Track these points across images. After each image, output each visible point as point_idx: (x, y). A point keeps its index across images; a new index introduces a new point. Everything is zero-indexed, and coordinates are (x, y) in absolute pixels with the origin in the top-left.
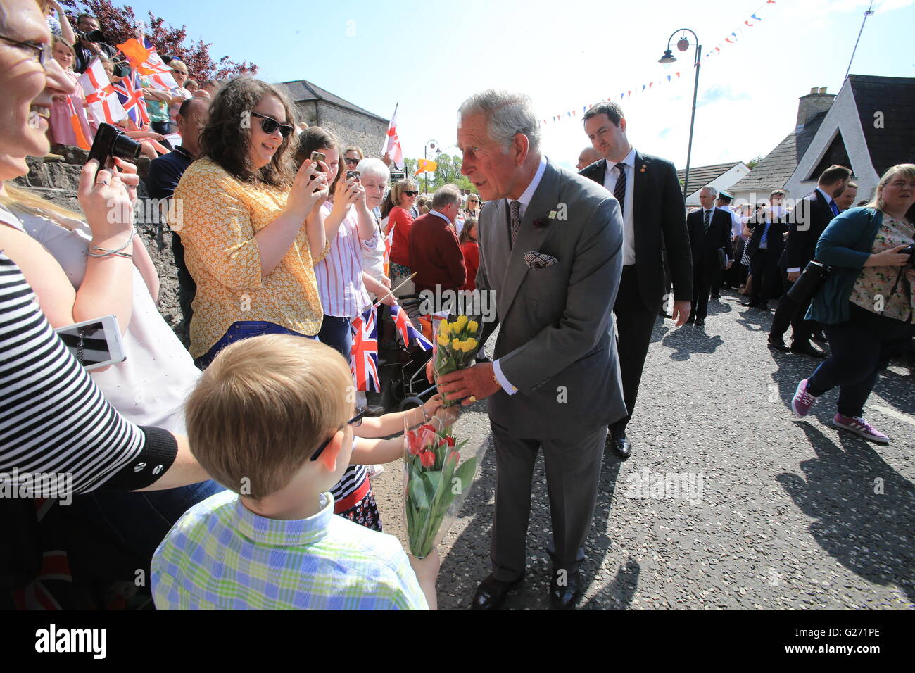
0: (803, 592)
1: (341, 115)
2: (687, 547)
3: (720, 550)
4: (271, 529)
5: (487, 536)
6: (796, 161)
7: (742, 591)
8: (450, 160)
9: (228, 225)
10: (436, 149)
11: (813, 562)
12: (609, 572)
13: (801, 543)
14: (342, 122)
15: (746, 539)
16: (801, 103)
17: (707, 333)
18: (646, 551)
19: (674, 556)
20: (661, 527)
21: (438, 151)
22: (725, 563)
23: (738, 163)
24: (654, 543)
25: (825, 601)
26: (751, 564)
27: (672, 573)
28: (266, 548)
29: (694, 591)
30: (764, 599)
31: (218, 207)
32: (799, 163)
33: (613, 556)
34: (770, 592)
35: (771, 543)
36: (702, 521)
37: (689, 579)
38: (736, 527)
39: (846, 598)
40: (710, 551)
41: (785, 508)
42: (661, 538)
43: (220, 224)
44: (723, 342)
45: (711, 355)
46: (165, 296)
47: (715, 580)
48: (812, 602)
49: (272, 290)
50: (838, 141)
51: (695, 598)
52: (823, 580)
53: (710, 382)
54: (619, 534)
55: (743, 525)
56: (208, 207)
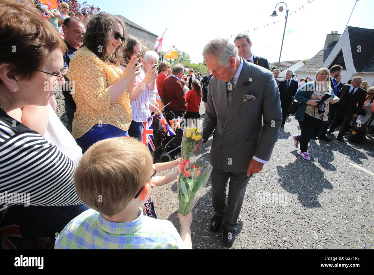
0: (323, 238)
1: (135, 31)
2: (278, 219)
3: (291, 221)
4: (118, 227)
5: (197, 213)
6: (323, 61)
7: (300, 238)
8: (181, 53)
9: (98, 81)
10: (175, 48)
11: (327, 226)
12: (247, 229)
13: (322, 218)
14: (136, 34)
15: (301, 216)
16: (327, 37)
17: (285, 131)
18: (261, 221)
19: (272, 223)
20: (268, 211)
21: (176, 49)
22: (293, 226)
23: (299, 61)
24: (265, 218)
25: (331, 242)
26: (303, 227)
27: (272, 230)
28: (116, 236)
29: (281, 238)
30: (308, 241)
31: (93, 72)
32: (324, 62)
33: (248, 222)
34: (310, 238)
35: (311, 218)
36: (283, 209)
37: (279, 233)
38: (297, 212)
39: (340, 241)
40: (287, 221)
41: (316, 204)
42: (268, 216)
43: (94, 80)
44: (291, 135)
45: (287, 140)
46: (60, 107)
47: (289, 233)
48: (326, 242)
49: (112, 111)
50: (341, 54)
51: (281, 240)
52: (331, 234)
53: (286, 151)
54: (251, 213)
55: (300, 211)
56: (89, 72)
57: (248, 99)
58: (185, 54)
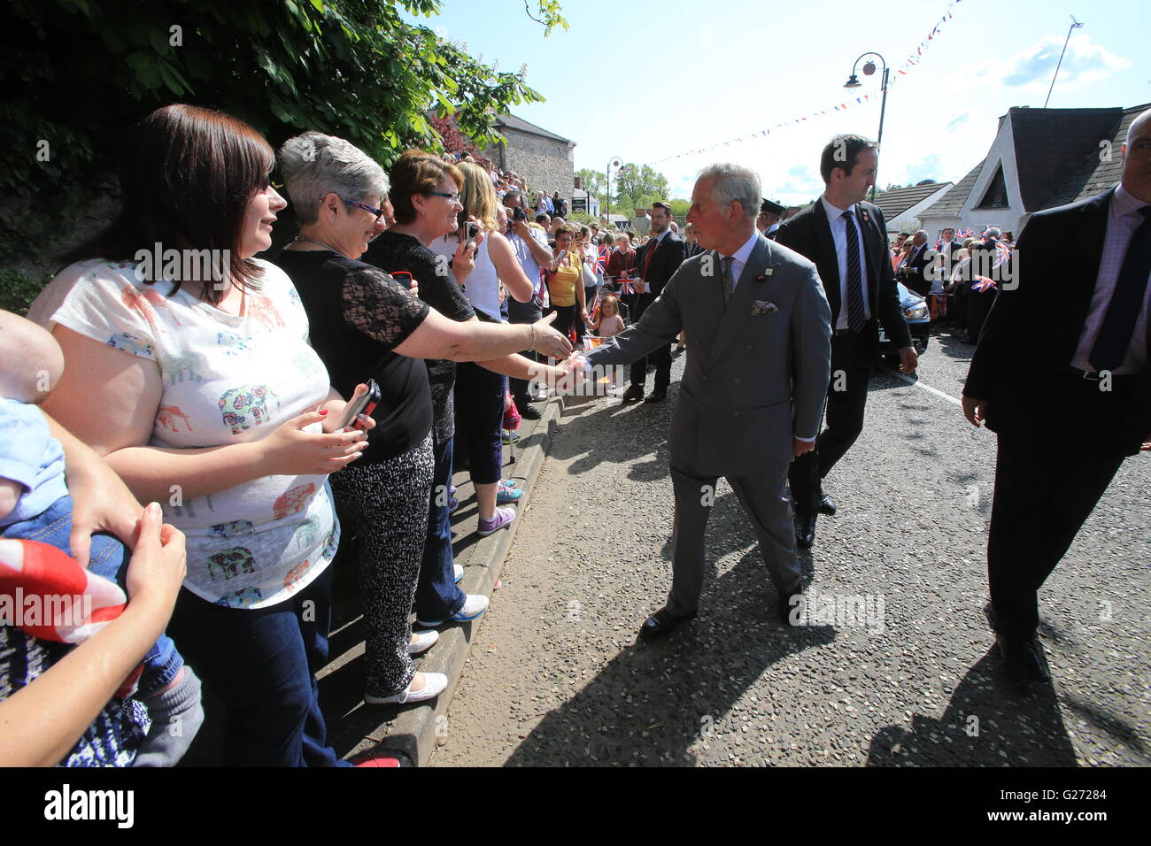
10: (619, 167)
32: (971, 190)
57: (762, 310)
58: (651, 171)
